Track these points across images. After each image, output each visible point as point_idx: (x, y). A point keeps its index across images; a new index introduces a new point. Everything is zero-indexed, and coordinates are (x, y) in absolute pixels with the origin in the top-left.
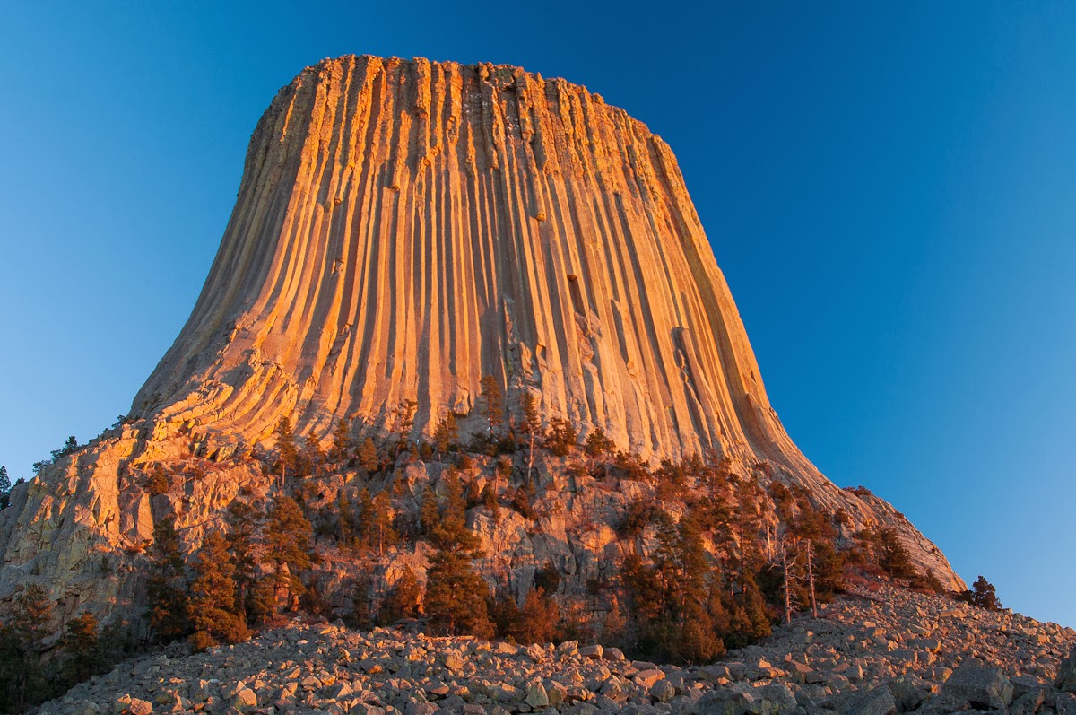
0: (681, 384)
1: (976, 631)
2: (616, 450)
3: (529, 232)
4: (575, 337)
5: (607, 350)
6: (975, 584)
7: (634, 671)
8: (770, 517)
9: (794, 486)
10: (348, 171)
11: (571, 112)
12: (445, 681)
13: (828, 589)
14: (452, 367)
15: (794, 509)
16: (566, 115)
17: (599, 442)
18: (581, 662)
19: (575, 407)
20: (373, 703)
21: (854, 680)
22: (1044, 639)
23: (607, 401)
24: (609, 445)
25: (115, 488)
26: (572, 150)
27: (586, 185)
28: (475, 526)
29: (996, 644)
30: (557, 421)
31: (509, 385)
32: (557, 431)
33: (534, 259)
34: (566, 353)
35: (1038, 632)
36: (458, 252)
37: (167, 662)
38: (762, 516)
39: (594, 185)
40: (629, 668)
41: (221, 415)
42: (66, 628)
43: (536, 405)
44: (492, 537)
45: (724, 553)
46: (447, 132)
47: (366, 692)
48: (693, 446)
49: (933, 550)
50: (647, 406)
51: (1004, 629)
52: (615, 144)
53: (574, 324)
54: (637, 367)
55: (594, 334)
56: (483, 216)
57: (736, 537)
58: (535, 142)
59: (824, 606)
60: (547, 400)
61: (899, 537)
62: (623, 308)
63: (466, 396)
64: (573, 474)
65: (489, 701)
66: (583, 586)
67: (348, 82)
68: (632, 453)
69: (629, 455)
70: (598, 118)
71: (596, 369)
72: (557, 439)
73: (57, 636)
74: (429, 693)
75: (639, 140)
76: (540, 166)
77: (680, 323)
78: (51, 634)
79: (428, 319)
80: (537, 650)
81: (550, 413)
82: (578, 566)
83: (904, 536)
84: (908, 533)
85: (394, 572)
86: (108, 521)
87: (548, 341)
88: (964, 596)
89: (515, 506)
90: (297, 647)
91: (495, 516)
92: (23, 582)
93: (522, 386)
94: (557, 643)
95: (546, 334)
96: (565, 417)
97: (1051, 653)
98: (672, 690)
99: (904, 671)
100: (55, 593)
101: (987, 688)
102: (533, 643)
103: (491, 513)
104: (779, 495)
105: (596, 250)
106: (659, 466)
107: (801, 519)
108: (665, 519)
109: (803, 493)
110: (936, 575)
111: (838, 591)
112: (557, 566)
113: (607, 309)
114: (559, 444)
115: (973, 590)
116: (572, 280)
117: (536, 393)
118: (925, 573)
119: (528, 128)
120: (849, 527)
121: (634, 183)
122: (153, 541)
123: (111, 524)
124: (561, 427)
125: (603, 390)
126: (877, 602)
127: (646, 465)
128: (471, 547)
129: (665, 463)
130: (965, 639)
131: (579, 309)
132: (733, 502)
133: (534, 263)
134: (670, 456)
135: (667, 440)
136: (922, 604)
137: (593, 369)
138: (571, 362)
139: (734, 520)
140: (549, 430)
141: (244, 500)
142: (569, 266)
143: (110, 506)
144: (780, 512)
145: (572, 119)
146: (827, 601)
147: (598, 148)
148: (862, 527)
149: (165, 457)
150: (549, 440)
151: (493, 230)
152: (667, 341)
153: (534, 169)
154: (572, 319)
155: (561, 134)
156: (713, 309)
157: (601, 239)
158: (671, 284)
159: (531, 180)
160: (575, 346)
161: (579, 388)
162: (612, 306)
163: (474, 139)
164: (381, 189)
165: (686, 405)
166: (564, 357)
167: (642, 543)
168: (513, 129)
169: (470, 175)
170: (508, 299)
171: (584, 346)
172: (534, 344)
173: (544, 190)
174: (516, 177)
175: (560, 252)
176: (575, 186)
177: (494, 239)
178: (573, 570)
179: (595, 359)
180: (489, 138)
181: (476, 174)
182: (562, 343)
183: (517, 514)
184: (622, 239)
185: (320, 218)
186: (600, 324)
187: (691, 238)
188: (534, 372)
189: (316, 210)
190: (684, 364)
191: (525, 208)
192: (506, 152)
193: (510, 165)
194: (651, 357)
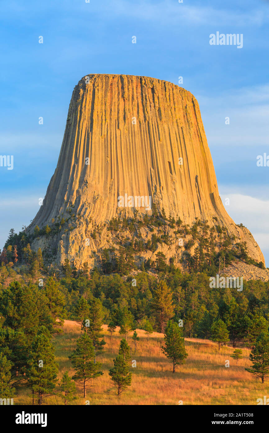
0: (196, 195)
2: (184, 224)
3: (158, 146)
4: (170, 182)
5: (178, 186)
9: (223, 227)
10: (107, 123)
14: (139, 192)
16: (168, 97)
17: (179, 222)
23: (178, 203)
24: (182, 223)
26: (169, 112)
27: (173, 125)
31: (154, 198)
32: (171, 219)
33: (159, 156)
34: (168, 188)
39: (175, 124)
43: (161, 204)
46: (133, 106)
50: (187, 203)
52: (181, 105)
53: (169, 178)
55: (175, 181)
56: (144, 139)
58: (159, 110)
60: (164, 203)
62: (182, 171)
67: (104, 88)
70: (177, 95)
71: (175, 192)
76: (161, 120)
77: (197, 173)
79: (132, 176)
83: (250, 241)
84: (251, 240)
87: (163, 185)
91: (162, 245)
93: (157, 199)
95: (163, 183)
104: (219, 230)
109: (225, 229)
111: (229, 264)
112: (174, 257)
113: (178, 173)
114: (172, 223)
116: (169, 163)
117: (161, 201)
119: (157, 105)
120: (235, 241)
121: (187, 121)
125: (177, 200)
131: (171, 172)
133: (159, 157)
137: (174, 192)
138: (169, 191)
140: (169, 219)
142: (168, 158)
144: (219, 237)
145: (170, 99)
147: (177, 109)
148: (239, 241)
151: (147, 144)
152: (193, 180)
153: (159, 121)
154: (169, 176)
155: (166, 106)
156: (206, 164)
157: (177, 146)
158: (195, 160)
159: (158, 126)
160: (170, 186)
161: (171, 199)
162: (179, 170)
163: (141, 108)
164: (116, 129)
165: (197, 201)
166: (167, 189)
167: (190, 251)
168: (152, 105)
169: (140, 123)
170: (152, 169)
171: (172, 185)
172: (160, 185)
173: (162, 130)
174: (154, 124)
175: (166, 153)
176: (170, 126)
177: (148, 148)
178: (177, 257)
179: (175, 189)
180: (145, 109)
181: (141, 123)
182: (167, 185)
183: (166, 244)
184: (183, 145)
185: (101, 141)
186: (176, 177)
187: (201, 138)
188: (160, 194)
189: (99, 139)
190: (197, 187)
191: (156, 136)
192: (151, 113)
193: (152, 119)
194: (189, 186)
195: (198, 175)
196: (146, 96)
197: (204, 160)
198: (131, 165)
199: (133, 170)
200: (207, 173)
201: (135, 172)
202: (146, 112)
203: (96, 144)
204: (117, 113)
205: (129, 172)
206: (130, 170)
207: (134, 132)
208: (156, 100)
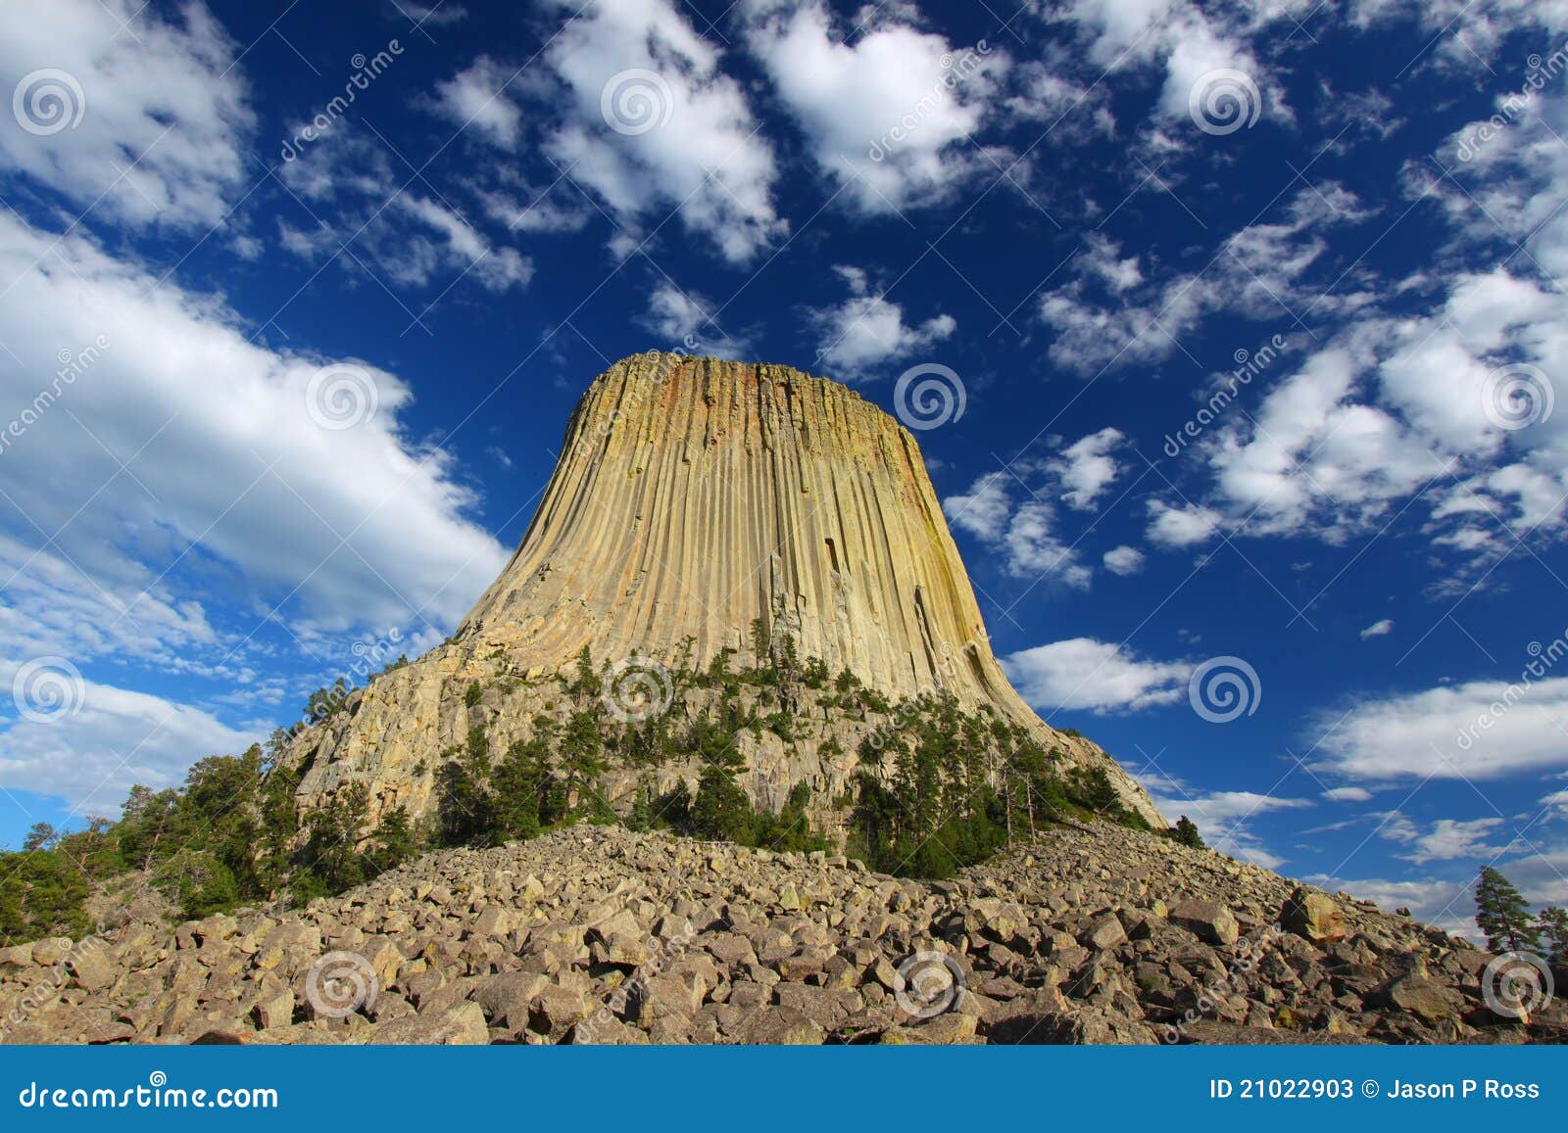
0: (918, 634)
1: (1181, 866)
2: (863, 686)
3: (796, 500)
4: (830, 589)
5: (856, 601)
6: (1178, 823)
7: (876, 883)
8: (993, 750)
9: (1013, 725)
10: (650, 445)
11: (833, 406)
12: (710, 881)
13: (1045, 818)
14: (728, 611)
15: (1013, 745)
16: (829, 407)
17: (846, 680)
18: (828, 870)
19: (828, 648)
20: (646, 899)
21: (1071, 904)
22: (1246, 879)
24: (857, 682)
25: (437, 700)
26: (833, 436)
27: (843, 464)
28: (741, 745)
29: (1202, 879)
30: (811, 658)
31: (774, 627)
32: (813, 667)
34: (823, 603)
35: (1241, 872)
36: (736, 516)
37: (469, 854)
38: (985, 750)
39: (850, 463)
40: (871, 878)
41: (532, 641)
42: (382, 821)
43: (796, 645)
44: (755, 754)
45: (953, 780)
46: (732, 417)
47: (640, 889)
48: (927, 687)
49: (1138, 790)
50: (887, 650)
51: (1209, 866)
52: (868, 433)
53: (829, 579)
54: (881, 617)
55: (846, 588)
56: (759, 488)
57: (962, 766)
58: (804, 429)
59: (1041, 833)
60: (804, 640)
61: (1109, 776)
62: (871, 567)
63: (737, 634)
64: (824, 703)
65: (748, 902)
66: (829, 802)
68: (876, 690)
69: (872, 691)
70: (856, 410)
71: (846, 616)
72: (813, 674)
73: (374, 826)
74: (696, 892)
75: (888, 430)
76: (807, 447)
77: (918, 582)
78: (368, 824)
80: (789, 857)
81: (807, 653)
82: (827, 785)
85: (670, 782)
86: (429, 726)
87: (807, 593)
88: (1168, 833)
89: (775, 730)
90: (583, 845)
91: (758, 738)
92: (349, 778)
93: (785, 629)
94: (807, 852)
95: (807, 587)
96: (819, 656)
97: (1255, 893)
98: (908, 902)
99: (1117, 898)
100: (377, 787)
101: (1214, 923)
102: (786, 850)
103: (754, 735)
104: (999, 730)
105: (850, 518)
106: (898, 702)
107: (1019, 754)
108: (904, 748)
109: (1021, 732)
110: (1142, 812)
111: (1053, 820)
112: (810, 784)
113: (857, 568)
114: (816, 677)
115: (1177, 827)
116: (831, 542)
117: (797, 635)
118: (1131, 810)
119: (798, 416)
120: (1062, 764)
121: (884, 465)
122: (467, 746)
123: (430, 729)
124: (816, 665)
125: (852, 635)
126: (1089, 832)
127: (887, 700)
128: (738, 764)
129: (904, 699)
130: (1172, 872)
131: (835, 566)
132: (959, 736)
134: (906, 694)
135: (904, 679)
136: (1132, 836)
137: (843, 615)
138: (826, 610)
139: (962, 752)
140: (806, 666)
141: (547, 714)
142: (827, 531)
143: (431, 714)
144: (1001, 747)
145: (834, 411)
146: (1044, 829)
147: (854, 435)
148: (1073, 765)
149: (482, 674)
150: (807, 675)
151: (767, 499)
152: (907, 598)
153: (802, 450)
154: (828, 574)
155: (824, 422)
156: (945, 572)
157: (854, 510)
158: (911, 550)
159: (799, 460)
160: (830, 597)
161: (832, 632)
162: (862, 564)
163: (754, 424)
164: (675, 462)
165: (923, 651)
166: (820, 605)
167: (882, 767)
168: (786, 417)
169: (749, 453)
170: (776, 556)
171: (837, 597)
172: (797, 594)
173: (809, 468)
174: (787, 456)
175: (820, 519)
176: (835, 466)
177: (766, 506)
178: (822, 787)
179: (846, 609)
180: (766, 425)
181: (753, 452)
182: (819, 594)
183: (776, 736)
184: (872, 510)
185: (624, 483)
186: (851, 580)
187: (929, 512)
188: (796, 617)
189: (621, 476)
190: (921, 616)
191: (793, 481)
192: (779, 435)
193: (782, 446)
194: (893, 609)
195: (922, 584)
196: (768, 398)
197: (940, 562)
198: (711, 545)
199: (716, 556)
200: (951, 592)
201: (720, 561)
202: (767, 432)
203: (608, 486)
204: (685, 428)
205: (701, 560)
206: (706, 554)
207: (730, 470)
208: (797, 406)
